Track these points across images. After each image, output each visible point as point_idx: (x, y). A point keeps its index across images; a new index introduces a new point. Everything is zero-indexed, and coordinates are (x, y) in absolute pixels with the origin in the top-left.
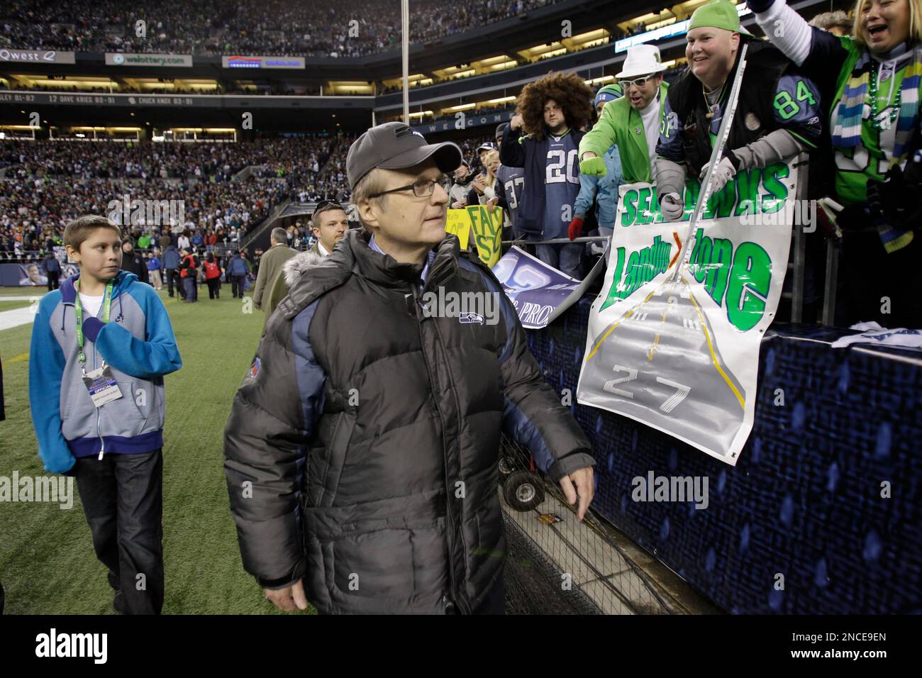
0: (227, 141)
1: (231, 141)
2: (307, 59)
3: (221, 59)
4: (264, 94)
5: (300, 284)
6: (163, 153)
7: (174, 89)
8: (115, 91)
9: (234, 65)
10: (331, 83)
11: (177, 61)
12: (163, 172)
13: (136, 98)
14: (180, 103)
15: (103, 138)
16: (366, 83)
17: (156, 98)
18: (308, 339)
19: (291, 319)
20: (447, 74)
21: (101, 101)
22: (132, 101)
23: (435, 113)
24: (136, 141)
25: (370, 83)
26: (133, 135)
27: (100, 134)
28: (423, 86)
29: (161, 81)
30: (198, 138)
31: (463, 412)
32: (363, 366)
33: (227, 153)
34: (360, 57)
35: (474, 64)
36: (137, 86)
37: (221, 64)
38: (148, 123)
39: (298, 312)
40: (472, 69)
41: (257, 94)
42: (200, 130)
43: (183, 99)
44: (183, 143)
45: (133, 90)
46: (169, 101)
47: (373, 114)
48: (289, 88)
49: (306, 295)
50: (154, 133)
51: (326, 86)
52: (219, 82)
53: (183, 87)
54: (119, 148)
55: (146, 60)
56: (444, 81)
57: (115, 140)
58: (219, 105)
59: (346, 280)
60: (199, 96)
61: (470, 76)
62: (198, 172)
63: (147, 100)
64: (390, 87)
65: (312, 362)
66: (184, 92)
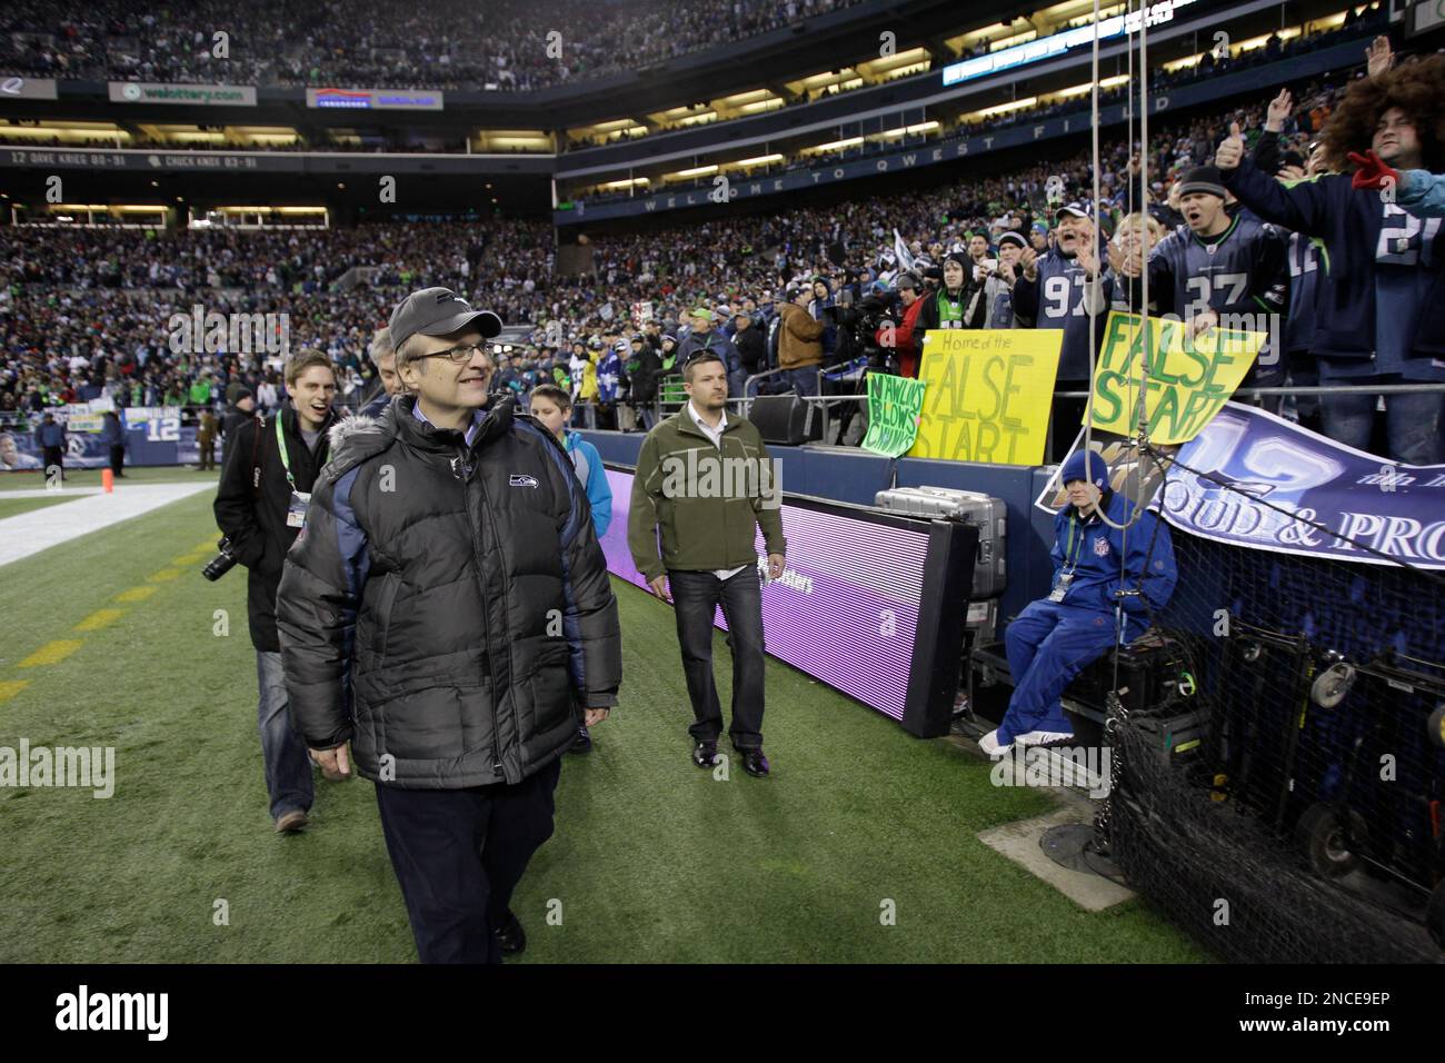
0: (313, 227)
1: (321, 227)
2: (446, 95)
3: (304, 94)
4: (374, 151)
5: (342, 449)
6: (209, 247)
7: (223, 143)
8: (125, 145)
9: (327, 104)
10: (483, 134)
11: (231, 97)
12: (213, 279)
13: (162, 157)
14: (236, 164)
15: (104, 223)
16: (541, 133)
17: (195, 157)
18: (350, 503)
19: (333, 483)
20: (670, 119)
21: (103, 161)
22: (155, 162)
23: (652, 182)
24: (162, 227)
25: (547, 133)
26: (156, 217)
27: (99, 217)
28: (634, 138)
29: (203, 129)
30: (265, 222)
31: (509, 572)
32: (404, 527)
33: (316, 246)
34: (533, 91)
35: (716, 103)
36: (161, 137)
37: (304, 102)
38: (180, 199)
39: (339, 477)
40: (712, 111)
41: (365, 151)
42: (266, 209)
43: (241, 158)
44: (239, 231)
45: (154, 144)
46: (217, 163)
47: (553, 183)
48: (415, 141)
49: (348, 461)
50: (190, 215)
51: (475, 138)
52: (300, 131)
53: (237, 139)
54: (132, 240)
55: (179, 94)
56: (666, 131)
57: (126, 226)
58: (300, 168)
59: (389, 447)
60: (267, 153)
61: (709, 122)
62: (272, 278)
63: (179, 160)
64: (579, 139)
65: (352, 525)
66: (241, 147)
